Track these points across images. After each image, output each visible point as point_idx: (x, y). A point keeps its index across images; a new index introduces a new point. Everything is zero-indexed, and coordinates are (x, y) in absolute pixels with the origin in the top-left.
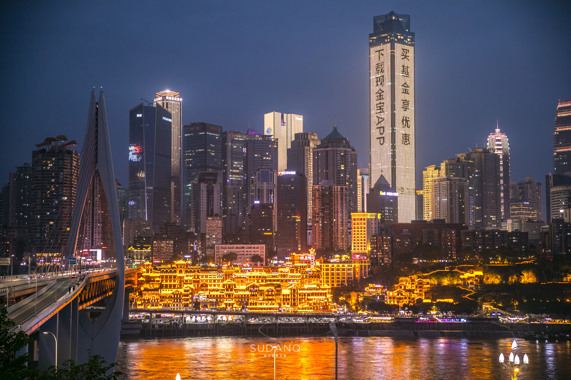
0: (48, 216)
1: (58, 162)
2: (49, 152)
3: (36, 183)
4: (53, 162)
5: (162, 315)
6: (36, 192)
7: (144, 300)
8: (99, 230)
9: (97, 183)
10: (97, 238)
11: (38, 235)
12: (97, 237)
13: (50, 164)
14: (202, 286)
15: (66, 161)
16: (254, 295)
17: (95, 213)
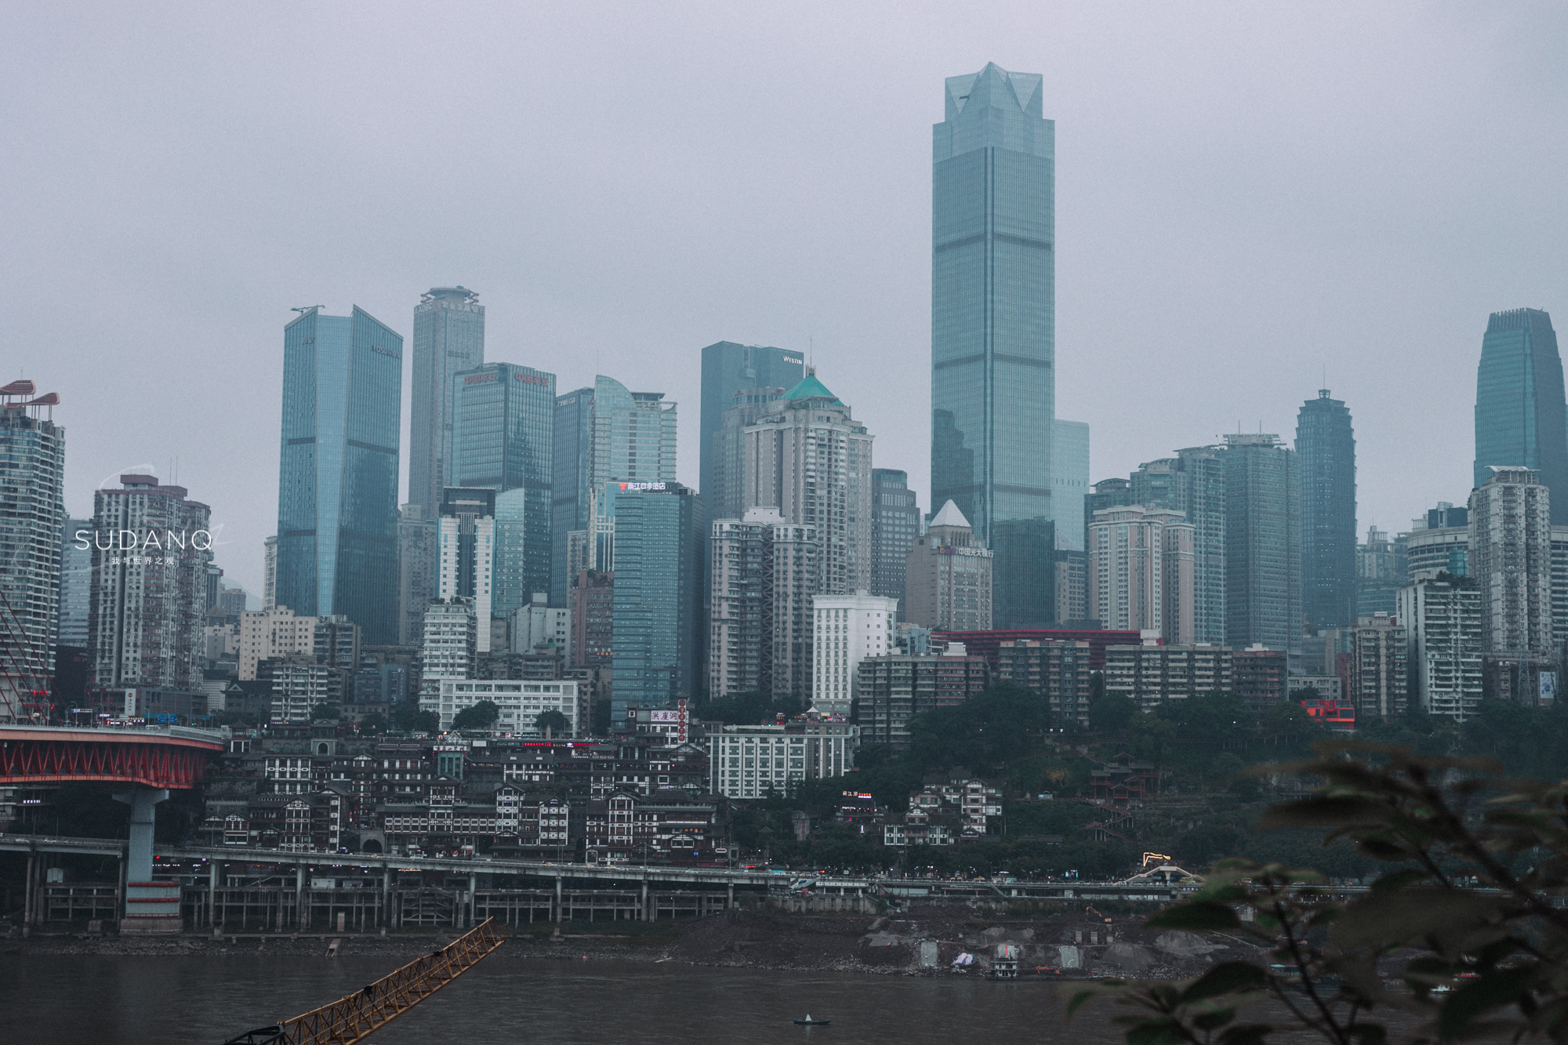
8: (136, 637)
12: (131, 655)
17: (127, 591)
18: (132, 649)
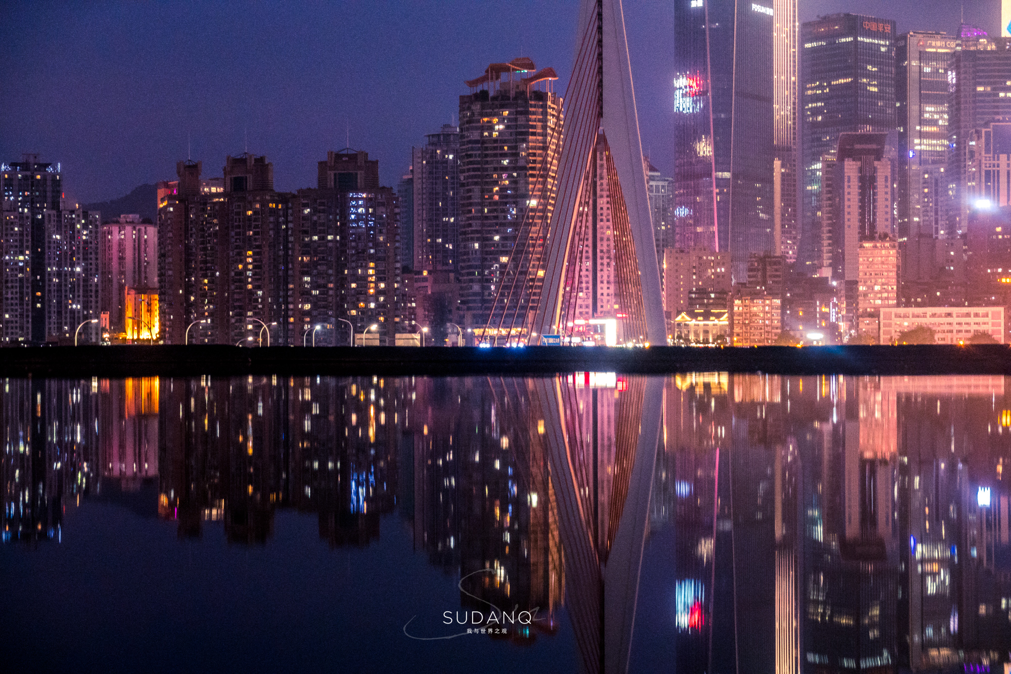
0: (496, 244)
1: (516, 120)
2: (495, 98)
3: (469, 170)
4: (504, 119)
6: (469, 191)
8: (608, 277)
9: (602, 166)
10: (605, 294)
11: (476, 288)
12: (605, 291)
13: (498, 123)
15: (533, 117)
17: (599, 236)
18: (605, 285)
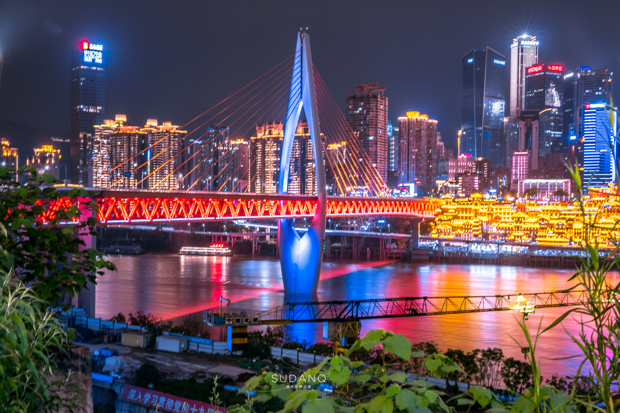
1: (366, 106)
2: (359, 98)
4: (362, 106)
5: (451, 244)
7: (438, 230)
8: (413, 167)
10: (412, 174)
14: (496, 218)
15: (373, 105)
16: (543, 228)
17: (410, 152)
18: (412, 171)
